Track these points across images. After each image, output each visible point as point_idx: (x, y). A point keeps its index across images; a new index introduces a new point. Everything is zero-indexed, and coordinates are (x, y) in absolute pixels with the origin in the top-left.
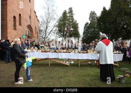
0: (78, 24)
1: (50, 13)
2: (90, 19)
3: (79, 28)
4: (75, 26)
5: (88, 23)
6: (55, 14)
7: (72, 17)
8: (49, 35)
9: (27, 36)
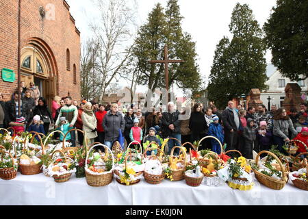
0: (194, 44)
1: (117, 19)
2: (231, 30)
3: (196, 57)
4: (186, 50)
5: (227, 40)
6: (129, 20)
7: (178, 24)
8: (113, 76)
9: (32, 77)
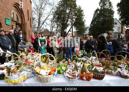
9: (15, 23)
